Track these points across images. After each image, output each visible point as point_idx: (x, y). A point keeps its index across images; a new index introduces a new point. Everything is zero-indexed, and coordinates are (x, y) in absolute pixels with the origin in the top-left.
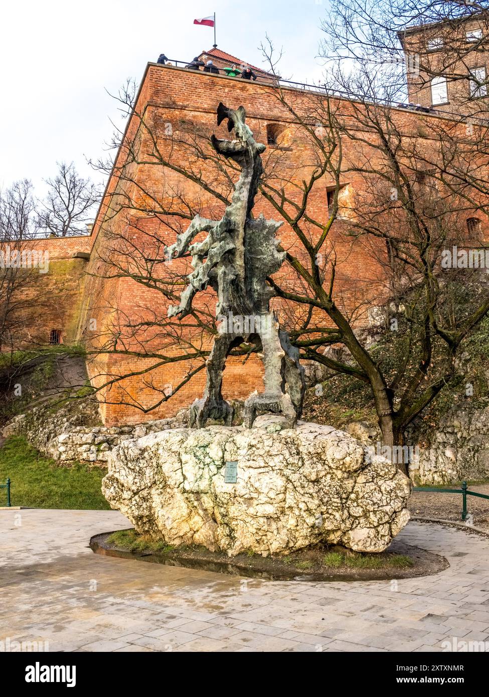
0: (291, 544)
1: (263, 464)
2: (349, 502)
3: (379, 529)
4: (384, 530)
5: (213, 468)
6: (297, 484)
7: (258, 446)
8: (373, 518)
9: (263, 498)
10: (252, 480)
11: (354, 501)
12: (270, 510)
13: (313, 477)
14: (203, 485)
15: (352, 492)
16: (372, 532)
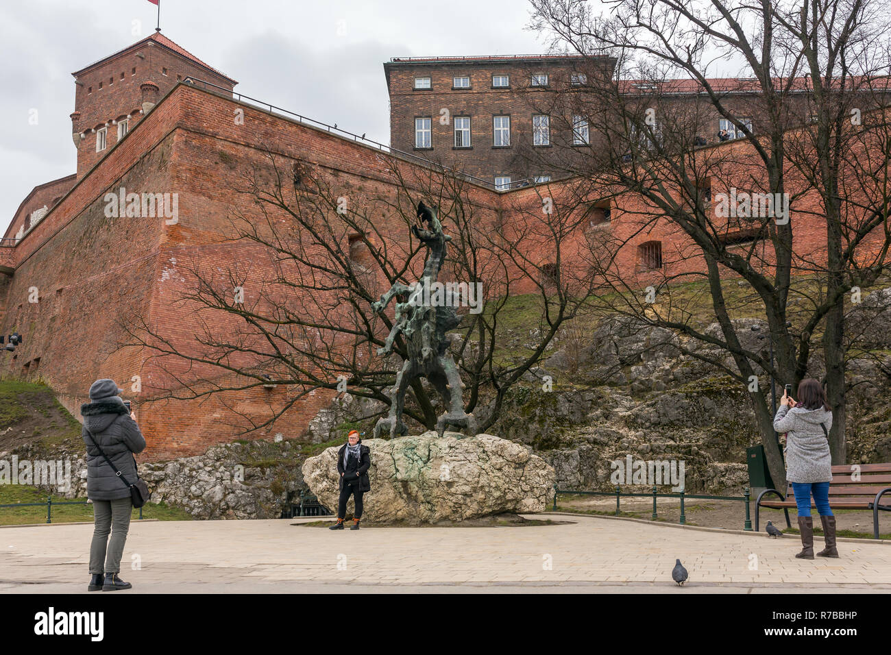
0: (480, 512)
1: (463, 458)
2: (521, 482)
3: (540, 498)
4: (543, 499)
5: (420, 463)
6: (489, 470)
7: (457, 447)
8: (537, 492)
9: (462, 481)
10: (456, 469)
11: (524, 481)
12: (467, 489)
13: (498, 467)
14: (413, 474)
15: (522, 476)
16: (536, 500)
